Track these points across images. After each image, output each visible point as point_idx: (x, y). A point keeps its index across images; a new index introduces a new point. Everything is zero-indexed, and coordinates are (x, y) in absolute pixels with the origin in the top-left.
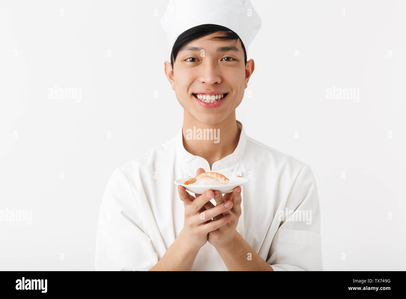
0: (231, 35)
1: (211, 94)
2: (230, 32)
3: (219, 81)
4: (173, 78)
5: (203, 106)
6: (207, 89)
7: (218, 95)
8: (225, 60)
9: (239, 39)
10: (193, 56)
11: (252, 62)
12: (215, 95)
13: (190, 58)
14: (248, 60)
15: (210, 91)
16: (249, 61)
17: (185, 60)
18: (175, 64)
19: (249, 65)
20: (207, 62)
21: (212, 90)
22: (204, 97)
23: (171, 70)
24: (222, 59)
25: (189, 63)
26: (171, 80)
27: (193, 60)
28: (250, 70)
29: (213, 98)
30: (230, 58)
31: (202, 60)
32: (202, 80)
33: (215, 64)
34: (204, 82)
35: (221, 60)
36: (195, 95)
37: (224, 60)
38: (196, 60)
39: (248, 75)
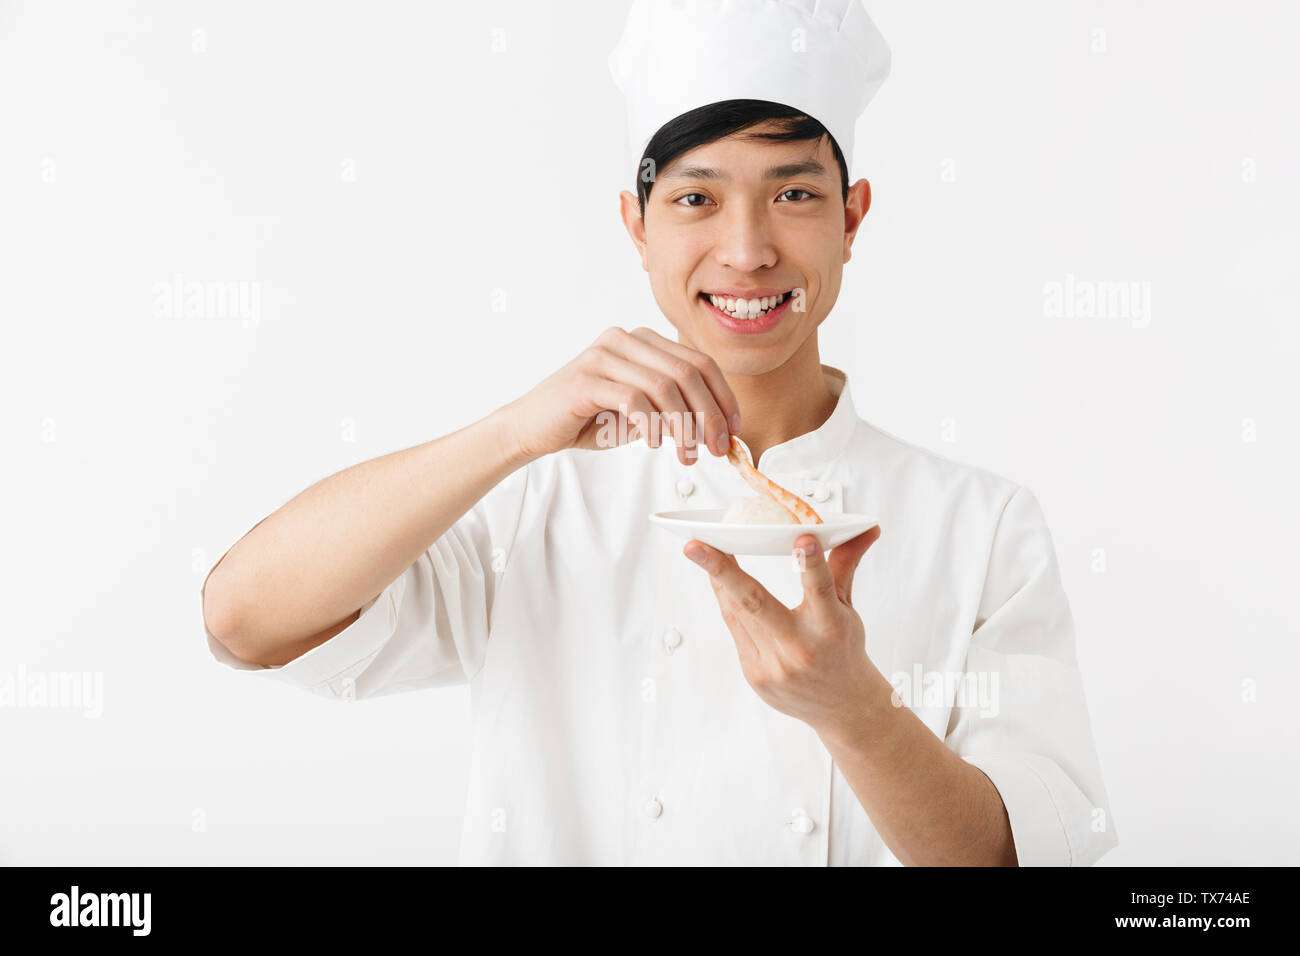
0: (803, 128)
1: (749, 297)
2: (800, 118)
3: (770, 261)
4: (644, 235)
5: (728, 328)
6: (737, 284)
7: (769, 297)
8: (787, 197)
9: (825, 136)
10: (697, 191)
11: (865, 188)
12: (760, 298)
13: (689, 195)
14: (851, 183)
15: (747, 289)
16: (854, 187)
17: (676, 201)
18: (648, 208)
19: (856, 197)
20: (737, 206)
21: (753, 286)
22: (730, 304)
23: (639, 215)
24: (780, 196)
25: (686, 209)
26: (639, 243)
27: (698, 200)
28: (859, 210)
29: (755, 307)
30: (802, 191)
31: (722, 201)
32: (723, 258)
33: (758, 213)
34: (727, 265)
35: (776, 201)
36: (704, 297)
37: (784, 198)
38: (707, 201)
39: (851, 223)
